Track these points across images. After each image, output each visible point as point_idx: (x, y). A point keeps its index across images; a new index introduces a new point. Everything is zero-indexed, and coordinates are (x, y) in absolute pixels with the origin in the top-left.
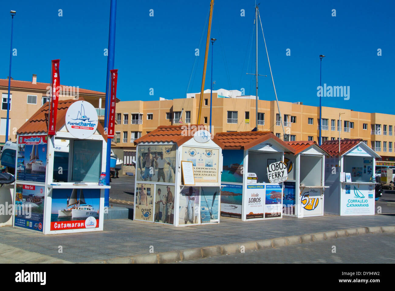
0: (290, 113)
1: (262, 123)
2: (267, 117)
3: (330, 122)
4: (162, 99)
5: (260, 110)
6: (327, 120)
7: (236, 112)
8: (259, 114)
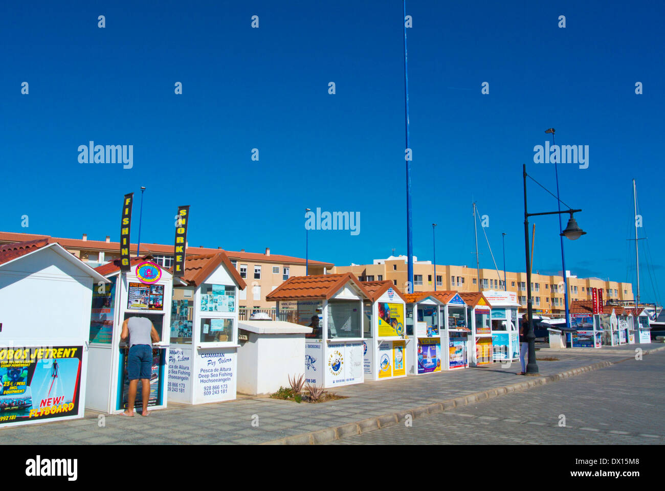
0: (461, 275)
1: (441, 284)
2: (444, 279)
3: (489, 281)
4: (353, 265)
5: (438, 273)
6: (487, 280)
7: (421, 276)
8: (438, 276)
